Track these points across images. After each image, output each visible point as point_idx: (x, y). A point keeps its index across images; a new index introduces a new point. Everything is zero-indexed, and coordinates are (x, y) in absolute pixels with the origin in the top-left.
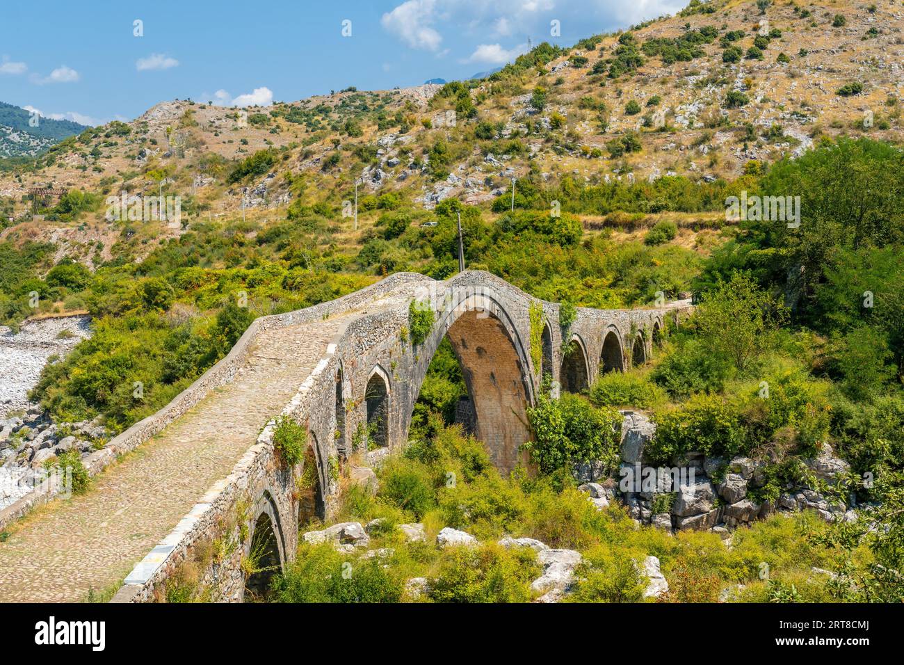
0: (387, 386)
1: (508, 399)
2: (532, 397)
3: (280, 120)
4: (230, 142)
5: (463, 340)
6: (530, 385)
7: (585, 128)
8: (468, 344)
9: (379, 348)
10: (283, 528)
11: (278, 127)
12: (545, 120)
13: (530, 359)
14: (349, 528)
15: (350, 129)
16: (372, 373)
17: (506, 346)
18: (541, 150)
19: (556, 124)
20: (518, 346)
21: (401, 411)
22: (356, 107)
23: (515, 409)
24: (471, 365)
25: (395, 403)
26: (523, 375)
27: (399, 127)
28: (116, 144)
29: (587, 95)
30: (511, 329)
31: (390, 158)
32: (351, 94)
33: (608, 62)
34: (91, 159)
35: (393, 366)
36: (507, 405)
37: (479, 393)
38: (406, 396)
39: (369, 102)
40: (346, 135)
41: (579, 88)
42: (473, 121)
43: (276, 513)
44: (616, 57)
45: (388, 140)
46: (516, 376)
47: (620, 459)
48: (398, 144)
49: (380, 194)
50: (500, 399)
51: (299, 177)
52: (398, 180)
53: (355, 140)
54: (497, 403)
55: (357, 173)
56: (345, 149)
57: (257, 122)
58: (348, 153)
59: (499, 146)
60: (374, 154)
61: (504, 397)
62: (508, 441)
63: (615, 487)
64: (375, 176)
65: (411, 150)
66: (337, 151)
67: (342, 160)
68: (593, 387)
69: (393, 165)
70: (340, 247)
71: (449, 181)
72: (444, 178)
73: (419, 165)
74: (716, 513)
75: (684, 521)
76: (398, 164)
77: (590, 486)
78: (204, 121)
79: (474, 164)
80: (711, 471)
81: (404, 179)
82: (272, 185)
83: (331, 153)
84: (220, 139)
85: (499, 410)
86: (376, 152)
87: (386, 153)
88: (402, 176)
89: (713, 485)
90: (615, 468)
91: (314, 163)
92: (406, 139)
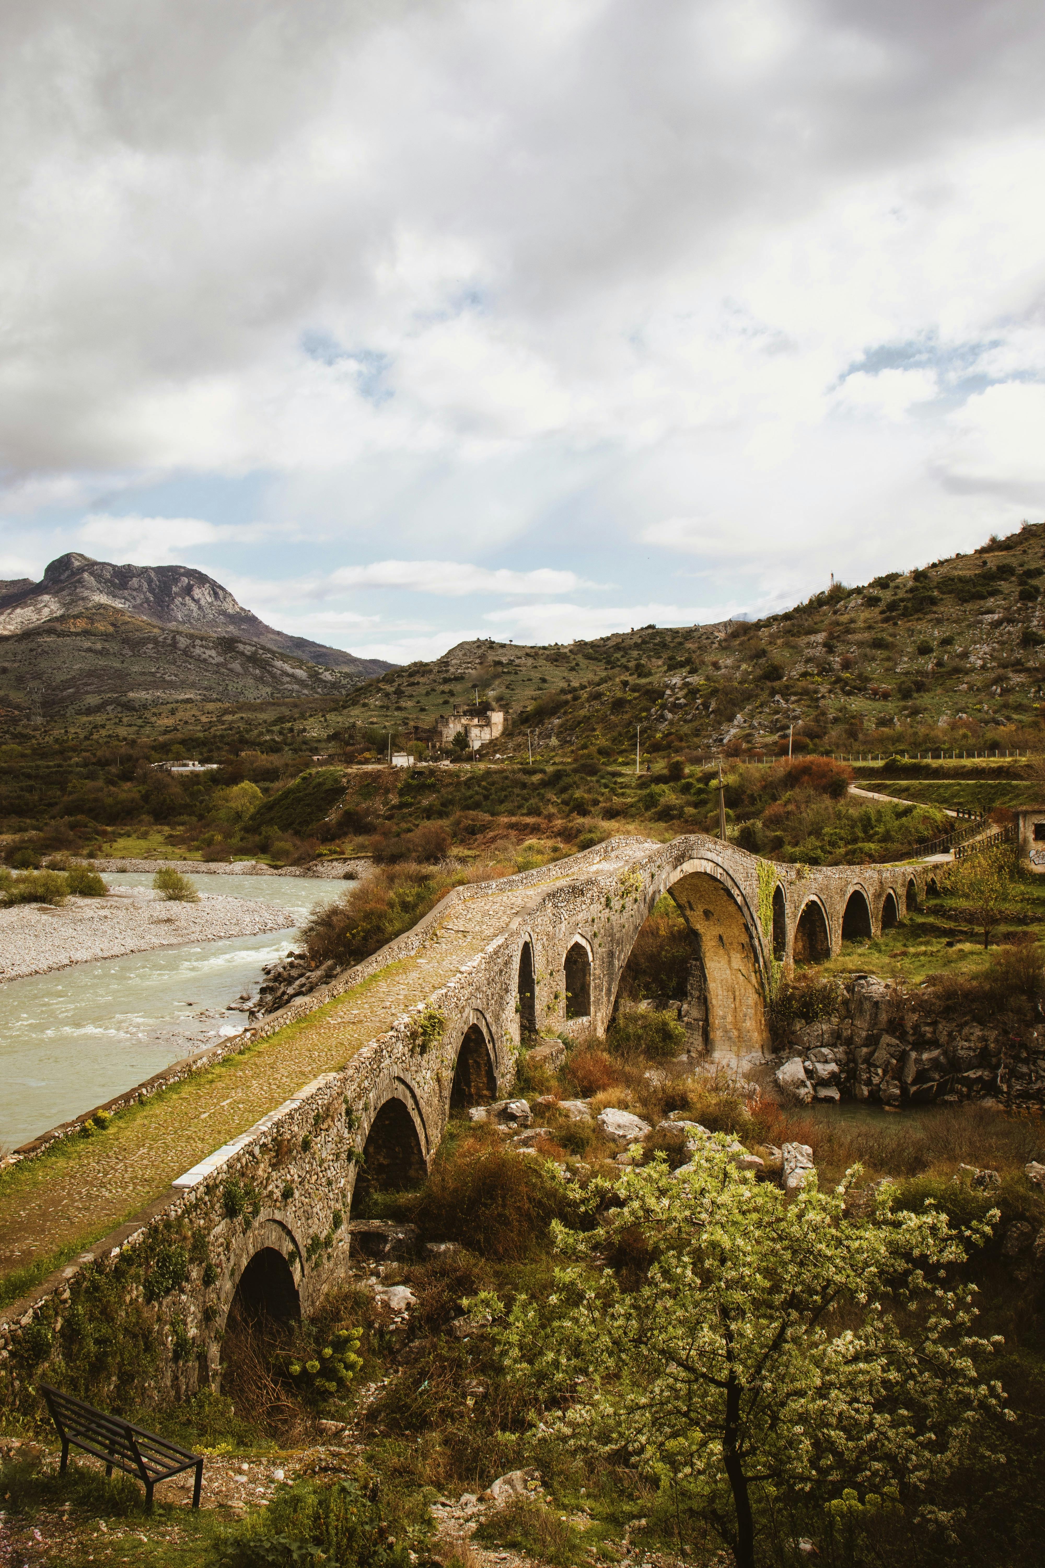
0: (590, 954)
1: (737, 960)
2: (761, 960)
3: (579, 657)
4: (530, 680)
5: (689, 902)
6: (759, 948)
7: (874, 669)
8: (694, 907)
9: (581, 917)
10: (423, 1111)
11: (577, 665)
12: (836, 661)
13: (758, 922)
14: (512, 1105)
15: (640, 671)
16: (572, 943)
17: (732, 908)
18: (830, 691)
19: (846, 665)
20: (745, 909)
21: (606, 978)
22: (655, 644)
23: (744, 972)
24: (698, 927)
25: (598, 972)
26: (751, 937)
27: (688, 668)
28: (418, 683)
29: (879, 636)
30: (737, 892)
31: (678, 699)
32: (650, 631)
33: (902, 600)
34: (393, 697)
35: (595, 935)
36: (736, 967)
37: (707, 955)
38: (611, 964)
39: (668, 639)
40: (635, 676)
41: (870, 628)
42: (762, 661)
43: (414, 1096)
44: (910, 595)
45: (676, 680)
46: (744, 939)
47: (852, 1024)
48: (687, 684)
49: (666, 736)
50: (729, 961)
51: (587, 719)
52: (685, 721)
53: (643, 681)
54: (726, 966)
55: (644, 714)
56: (633, 690)
57: (556, 660)
58: (636, 694)
59: (787, 687)
60: (661, 695)
61: (733, 959)
62: (737, 1004)
63: (846, 1053)
64: (662, 717)
65: (699, 691)
66: (625, 692)
67: (630, 701)
68: (834, 949)
69: (680, 706)
70: (621, 791)
71: (736, 722)
72: (731, 719)
73: (706, 706)
74: (946, 1081)
75: (913, 1089)
76: (686, 705)
77: (820, 1052)
78: (504, 660)
79: (761, 706)
80: (943, 1039)
81: (691, 721)
82: (561, 726)
83: (619, 694)
84: (520, 677)
85: (728, 972)
86: (664, 693)
87: (674, 694)
88: (689, 717)
89: (945, 1053)
90: (847, 1033)
91: (602, 704)
92: (694, 679)
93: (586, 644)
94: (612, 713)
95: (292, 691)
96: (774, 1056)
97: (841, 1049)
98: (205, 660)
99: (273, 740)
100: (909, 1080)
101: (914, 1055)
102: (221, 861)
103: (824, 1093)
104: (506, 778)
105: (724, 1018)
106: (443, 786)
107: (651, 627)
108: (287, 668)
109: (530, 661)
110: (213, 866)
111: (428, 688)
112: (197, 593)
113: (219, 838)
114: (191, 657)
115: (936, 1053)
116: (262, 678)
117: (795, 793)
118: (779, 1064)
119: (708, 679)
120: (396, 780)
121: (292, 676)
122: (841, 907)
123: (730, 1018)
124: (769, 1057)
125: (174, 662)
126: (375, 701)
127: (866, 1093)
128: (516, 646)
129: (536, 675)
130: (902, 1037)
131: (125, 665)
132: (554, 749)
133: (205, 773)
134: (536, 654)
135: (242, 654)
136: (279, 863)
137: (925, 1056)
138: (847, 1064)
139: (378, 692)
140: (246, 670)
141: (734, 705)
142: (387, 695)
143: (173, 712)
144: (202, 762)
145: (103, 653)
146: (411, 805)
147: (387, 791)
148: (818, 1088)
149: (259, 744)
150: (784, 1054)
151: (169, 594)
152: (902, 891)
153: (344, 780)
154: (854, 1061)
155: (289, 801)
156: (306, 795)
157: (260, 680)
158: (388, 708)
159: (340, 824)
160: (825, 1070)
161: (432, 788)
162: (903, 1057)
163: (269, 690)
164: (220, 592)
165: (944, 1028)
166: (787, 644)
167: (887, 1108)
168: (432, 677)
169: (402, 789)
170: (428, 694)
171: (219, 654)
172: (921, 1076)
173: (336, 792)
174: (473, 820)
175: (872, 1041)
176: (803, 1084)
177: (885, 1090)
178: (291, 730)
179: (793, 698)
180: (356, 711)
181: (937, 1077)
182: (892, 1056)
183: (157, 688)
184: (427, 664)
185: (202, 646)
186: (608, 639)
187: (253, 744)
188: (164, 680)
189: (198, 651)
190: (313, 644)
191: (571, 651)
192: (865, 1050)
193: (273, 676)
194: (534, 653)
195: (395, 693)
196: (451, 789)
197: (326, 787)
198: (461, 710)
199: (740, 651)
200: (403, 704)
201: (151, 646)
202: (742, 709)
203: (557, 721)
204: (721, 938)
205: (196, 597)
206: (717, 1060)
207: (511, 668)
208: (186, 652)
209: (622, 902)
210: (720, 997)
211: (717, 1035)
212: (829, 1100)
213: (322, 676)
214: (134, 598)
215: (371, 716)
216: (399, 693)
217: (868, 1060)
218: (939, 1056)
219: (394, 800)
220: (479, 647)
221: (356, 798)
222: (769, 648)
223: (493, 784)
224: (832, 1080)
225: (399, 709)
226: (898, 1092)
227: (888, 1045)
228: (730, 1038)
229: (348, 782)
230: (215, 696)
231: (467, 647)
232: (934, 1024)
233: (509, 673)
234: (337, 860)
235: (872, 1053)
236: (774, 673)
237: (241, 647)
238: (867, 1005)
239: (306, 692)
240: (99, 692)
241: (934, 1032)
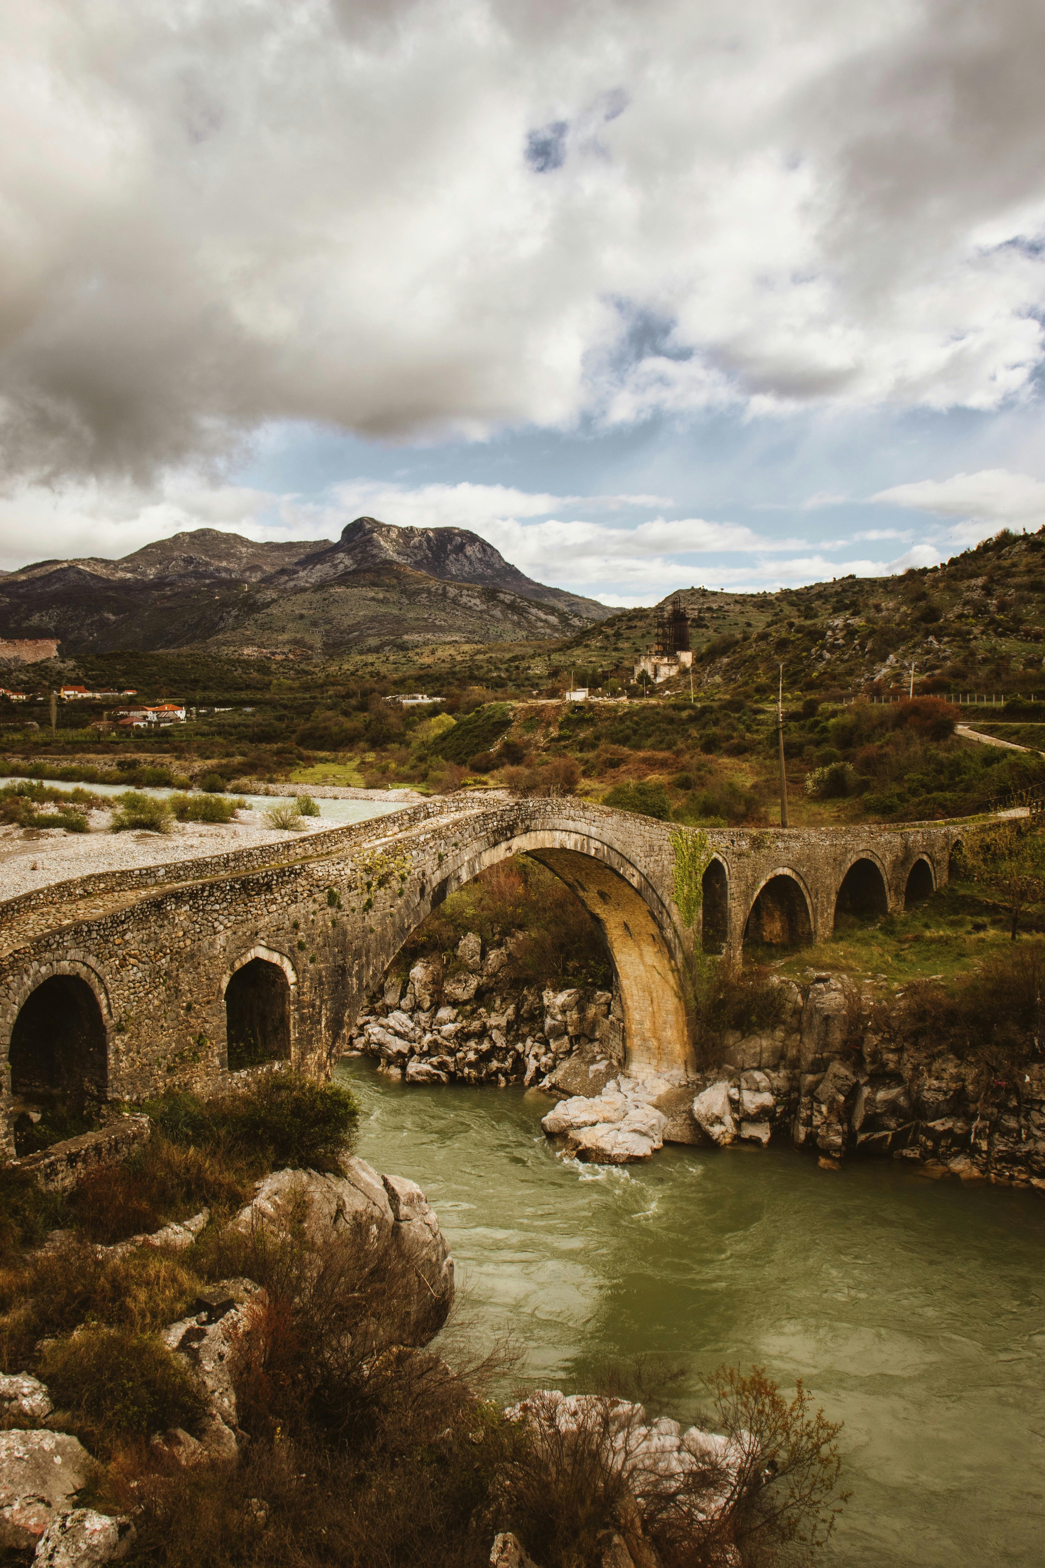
0: (289, 973)
1: (650, 955)
2: (679, 956)
5: (577, 881)
6: (675, 941)
8: (586, 886)
9: (265, 922)
12: (993, 603)
13: (673, 908)
16: (246, 960)
17: (629, 891)
19: (1002, 607)
20: (647, 893)
23: (660, 969)
24: (598, 911)
26: (661, 928)
30: (631, 871)
35: (301, 945)
36: (649, 963)
37: (615, 945)
46: (653, 929)
47: (801, 1041)
48: (847, 626)
49: (821, 674)
50: (641, 955)
51: (752, 658)
52: (842, 661)
53: (809, 622)
54: (638, 960)
55: (804, 654)
56: (797, 631)
57: (762, 607)
58: (800, 635)
59: (941, 628)
60: (822, 635)
61: (644, 953)
62: (656, 1007)
63: (789, 1079)
64: (821, 656)
65: (857, 632)
66: (790, 633)
67: (793, 642)
68: (821, 931)
69: (838, 647)
70: (755, 728)
71: (888, 662)
72: (884, 659)
73: (862, 646)
74: (906, 1132)
75: (862, 1137)
76: (844, 645)
77: (752, 1077)
78: (715, 606)
79: (914, 647)
80: (907, 1073)
81: (847, 661)
82: (728, 664)
83: (784, 635)
84: (727, 622)
85: (642, 968)
86: (825, 634)
87: (834, 634)
88: (846, 657)
89: (907, 1093)
90: (792, 1053)
91: (768, 644)
92: (857, 622)
93: (791, 592)
94: (776, 653)
95: (545, 634)
96: (698, 1076)
97: (783, 1073)
98: (470, 607)
99: (499, 677)
100: (857, 1125)
101: (866, 1091)
102: (379, 788)
103: (749, 1131)
104: (658, 714)
105: (641, 1023)
106: (601, 720)
107: (852, 577)
108: (542, 616)
109: (738, 608)
110: (371, 792)
111: (644, 631)
112: (469, 550)
113: (393, 766)
114: (459, 605)
115: (894, 1092)
116: (519, 623)
117: (897, 735)
118: (701, 1088)
119: (868, 620)
120: (558, 714)
121: (546, 621)
122: (834, 881)
123: (648, 1024)
124: (693, 1076)
125: (444, 610)
126: (595, 643)
127: (802, 1136)
128: (727, 594)
129: (742, 620)
130: (858, 1065)
131: (402, 612)
132: (718, 686)
133: (429, 705)
134: (745, 601)
135: (503, 602)
136: (431, 792)
137: (881, 1095)
138: (787, 1094)
139: (599, 635)
140: (506, 618)
141: (889, 645)
142: (607, 637)
143: (433, 652)
144: (430, 696)
145: (384, 602)
146: (569, 737)
147: (549, 724)
148: (744, 1124)
149: (487, 680)
150: (712, 1075)
151: (445, 551)
152: (943, 856)
153: (511, 713)
154: (798, 1090)
155: (460, 732)
156: (476, 727)
157: (518, 624)
158: (606, 649)
159: (500, 755)
160: (752, 1101)
161: (590, 721)
162: (853, 1093)
163: (524, 633)
164: (488, 549)
165: (911, 1058)
166: (948, 588)
167: (823, 1161)
168: (648, 621)
169: (562, 723)
170: (643, 636)
171: (483, 602)
172: (872, 1123)
173: (504, 724)
174: (612, 754)
175: (819, 1066)
176: (718, 1120)
177: (823, 1137)
178: (517, 668)
179: (946, 639)
180: (578, 652)
181: (893, 1124)
182: (839, 1091)
183: (428, 632)
184: (645, 610)
185: (468, 595)
186: (812, 587)
187: (479, 680)
188: (435, 625)
189: (464, 600)
190: (568, 594)
191: (777, 599)
192: (810, 1078)
193: (529, 622)
194: (742, 600)
195: (614, 635)
196: (607, 723)
197: (494, 720)
198: (653, 650)
199: (903, 595)
200: (620, 645)
201: (424, 595)
202: (896, 649)
203: (726, 660)
204: (626, 926)
205: (468, 554)
206: (634, 1074)
207: (720, 614)
208: (454, 601)
209: (366, 897)
210: (636, 998)
211: (635, 1043)
212: (755, 1141)
213: (571, 622)
214: (415, 555)
215: (591, 656)
216: (618, 635)
217: (811, 1092)
218: (897, 1097)
219: (554, 732)
220: (692, 594)
221: (520, 731)
222: (931, 592)
223: (645, 718)
224: (763, 1114)
225: (616, 649)
226: (838, 1140)
227: (835, 1076)
228: (649, 1049)
229: (515, 715)
230: (477, 638)
231: (682, 594)
232: (899, 1050)
233: (717, 618)
234: (478, 789)
235: (817, 1083)
236: (931, 615)
237: (502, 596)
238: (817, 1019)
239: (556, 635)
240: (379, 635)
241: (898, 1062)
